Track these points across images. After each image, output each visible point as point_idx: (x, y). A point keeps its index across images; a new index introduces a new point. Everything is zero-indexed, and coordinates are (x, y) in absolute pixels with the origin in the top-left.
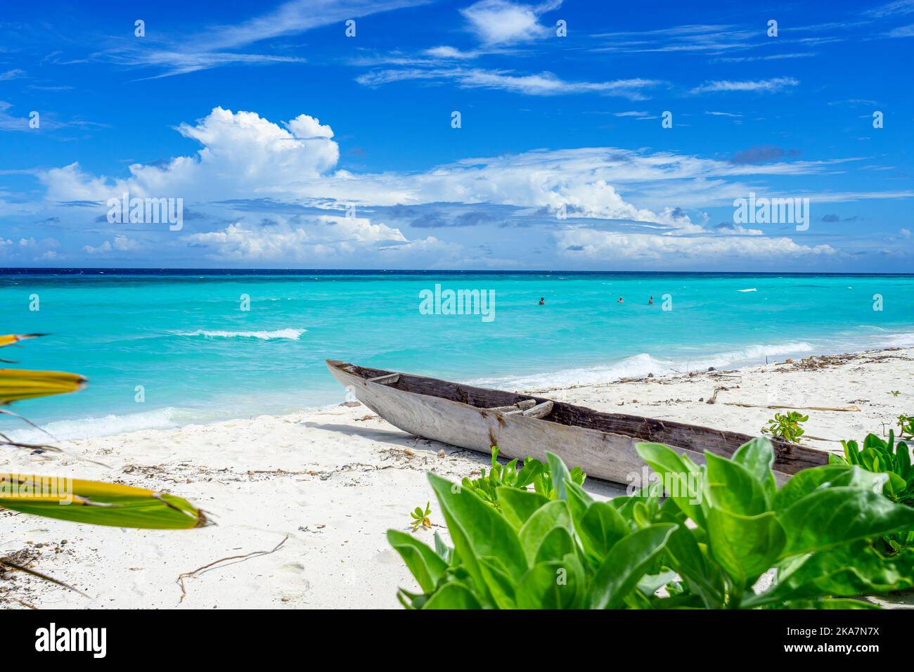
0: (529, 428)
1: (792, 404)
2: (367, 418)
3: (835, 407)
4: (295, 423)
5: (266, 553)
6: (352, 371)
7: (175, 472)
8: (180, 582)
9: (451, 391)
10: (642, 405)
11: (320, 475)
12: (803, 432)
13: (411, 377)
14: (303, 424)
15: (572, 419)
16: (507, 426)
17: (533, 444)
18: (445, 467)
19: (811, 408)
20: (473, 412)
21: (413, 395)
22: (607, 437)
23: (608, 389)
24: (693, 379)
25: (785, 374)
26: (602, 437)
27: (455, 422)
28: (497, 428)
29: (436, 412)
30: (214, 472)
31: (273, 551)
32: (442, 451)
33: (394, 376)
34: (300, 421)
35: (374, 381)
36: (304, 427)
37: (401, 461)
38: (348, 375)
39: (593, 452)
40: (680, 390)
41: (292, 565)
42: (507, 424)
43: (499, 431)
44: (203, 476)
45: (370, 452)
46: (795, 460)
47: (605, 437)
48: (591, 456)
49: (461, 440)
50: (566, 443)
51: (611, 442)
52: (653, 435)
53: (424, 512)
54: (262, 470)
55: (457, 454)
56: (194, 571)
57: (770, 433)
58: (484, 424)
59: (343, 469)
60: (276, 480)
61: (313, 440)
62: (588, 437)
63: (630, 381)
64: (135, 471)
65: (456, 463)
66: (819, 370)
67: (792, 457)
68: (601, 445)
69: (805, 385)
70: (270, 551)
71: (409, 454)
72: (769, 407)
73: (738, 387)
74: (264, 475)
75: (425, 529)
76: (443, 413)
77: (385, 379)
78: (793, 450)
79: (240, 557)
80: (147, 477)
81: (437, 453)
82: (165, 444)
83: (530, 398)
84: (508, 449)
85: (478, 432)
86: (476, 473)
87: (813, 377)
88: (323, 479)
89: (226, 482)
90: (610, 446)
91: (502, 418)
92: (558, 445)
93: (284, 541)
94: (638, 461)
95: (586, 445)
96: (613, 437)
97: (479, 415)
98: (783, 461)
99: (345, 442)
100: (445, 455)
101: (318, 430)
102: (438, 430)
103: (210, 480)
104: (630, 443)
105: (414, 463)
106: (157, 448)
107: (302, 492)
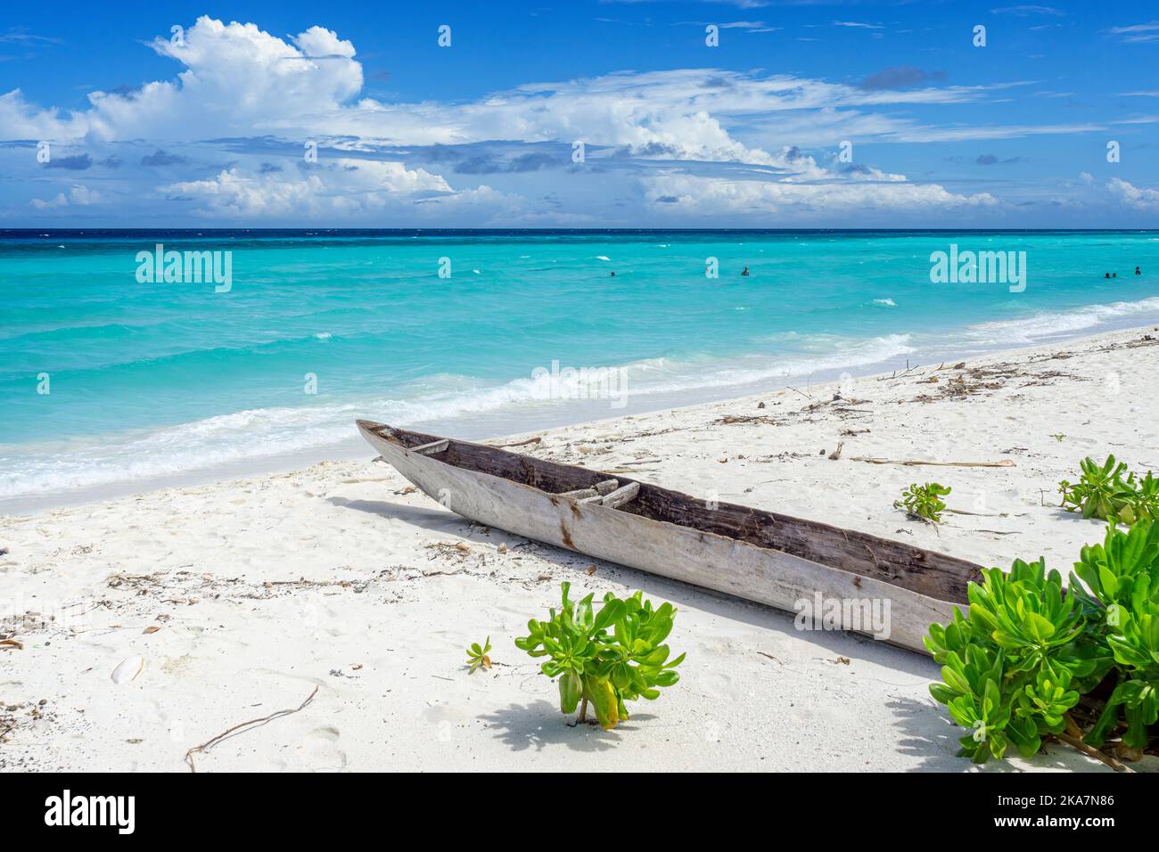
0: (610, 522)
1: (933, 458)
2: (408, 491)
3: (986, 462)
4: (320, 496)
5: (291, 712)
6: (389, 435)
7: (171, 584)
8: (189, 760)
9: (513, 464)
10: (750, 461)
11: (353, 585)
12: (944, 506)
13: (464, 445)
14: (330, 500)
15: (663, 505)
16: (583, 518)
17: (615, 543)
18: (508, 569)
19: (955, 464)
20: (541, 498)
21: (466, 473)
22: (705, 537)
23: (707, 435)
24: (815, 416)
25: (928, 406)
26: (698, 537)
27: (519, 508)
28: (571, 519)
29: (496, 496)
30: (221, 582)
31: (301, 708)
32: (503, 545)
33: (442, 444)
34: (325, 494)
35: (417, 451)
36: (331, 505)
37: (453, 560)
38: (384, 443)
39: (688, 555)
40: (796, 435)
41: (323, 729)
42: (583, 514)
43: (573, 523)
44: (208, 590)
45: (414, 547)
46: (931, 569)
47: (702, 537)
48: (685, 559)
49: (526, 530)
50: (656, 542)
51: (711, 545)
52: (761, 530)
53: (483, 649)
54: (282, 581)
55: (521, 548)
56: (206, 743)
57: (905, 508)
58: (555, 513)
59: (381, 576)
60: (299, 594)
61: (343, 528)
62: (681, 537)
63: (735, 420)
64: (124, 584)
65: (521, 562)
66: (970, 398)
67: (927, 565)
68: (698, 548)
69: (951, 424)
70: (296, 709)
71: (463, 549)
72: (905, 464)
73: (868, 431)
74: (284, 588)
75: (485, 670)
76: (503, 498)
77: (431, 447)
78: (928, 557)
79: (260, 720)
80: (139, 594)
81: (496, 547)
82: (157, 538)
83: (611, 477)
84: (585, 546)
85: (547, 523)
86: (546, 579)
87: (961, 410)
88: (358, 591)
89: (238, 600)
90: (708, 549)
91: (578, 507)
92: (645, 544)
93: (313, 695)
94: (742, 569)
95: (679, 546)
96: (712, 537)
97: (549, 502)
98: (916, 569)
99: (382, 531)
100: (508, 550)
101: (348, 510)
102: (497, 517)
103: (217, 596)
104: (732, 546)
105: (470, 563)
106: (148, 542)
107: (332, 614)
